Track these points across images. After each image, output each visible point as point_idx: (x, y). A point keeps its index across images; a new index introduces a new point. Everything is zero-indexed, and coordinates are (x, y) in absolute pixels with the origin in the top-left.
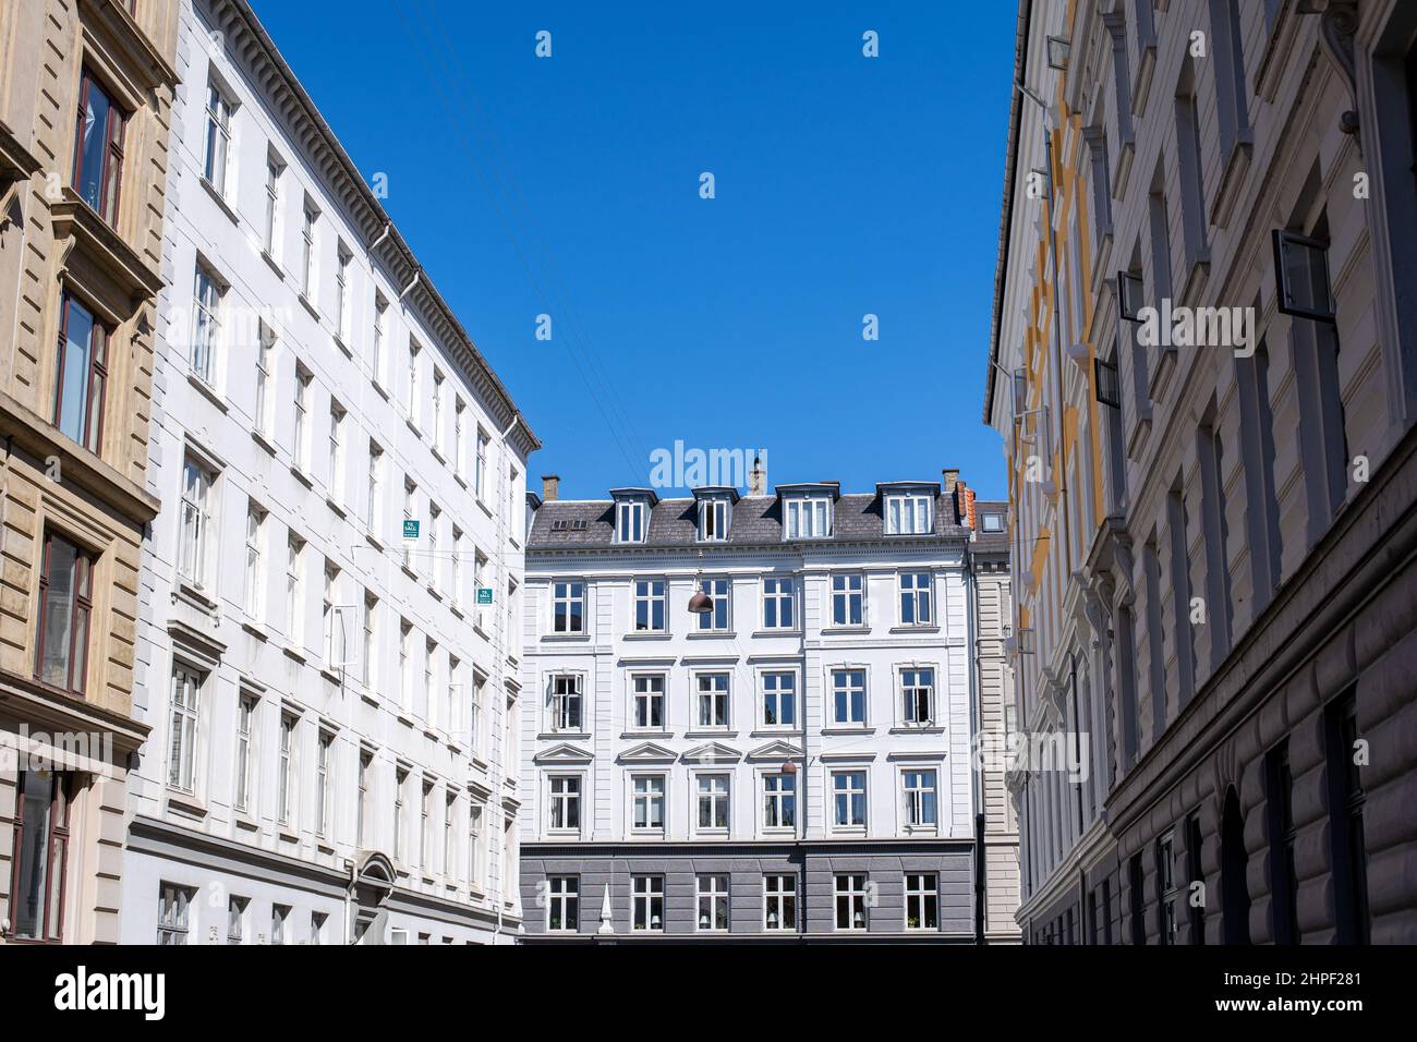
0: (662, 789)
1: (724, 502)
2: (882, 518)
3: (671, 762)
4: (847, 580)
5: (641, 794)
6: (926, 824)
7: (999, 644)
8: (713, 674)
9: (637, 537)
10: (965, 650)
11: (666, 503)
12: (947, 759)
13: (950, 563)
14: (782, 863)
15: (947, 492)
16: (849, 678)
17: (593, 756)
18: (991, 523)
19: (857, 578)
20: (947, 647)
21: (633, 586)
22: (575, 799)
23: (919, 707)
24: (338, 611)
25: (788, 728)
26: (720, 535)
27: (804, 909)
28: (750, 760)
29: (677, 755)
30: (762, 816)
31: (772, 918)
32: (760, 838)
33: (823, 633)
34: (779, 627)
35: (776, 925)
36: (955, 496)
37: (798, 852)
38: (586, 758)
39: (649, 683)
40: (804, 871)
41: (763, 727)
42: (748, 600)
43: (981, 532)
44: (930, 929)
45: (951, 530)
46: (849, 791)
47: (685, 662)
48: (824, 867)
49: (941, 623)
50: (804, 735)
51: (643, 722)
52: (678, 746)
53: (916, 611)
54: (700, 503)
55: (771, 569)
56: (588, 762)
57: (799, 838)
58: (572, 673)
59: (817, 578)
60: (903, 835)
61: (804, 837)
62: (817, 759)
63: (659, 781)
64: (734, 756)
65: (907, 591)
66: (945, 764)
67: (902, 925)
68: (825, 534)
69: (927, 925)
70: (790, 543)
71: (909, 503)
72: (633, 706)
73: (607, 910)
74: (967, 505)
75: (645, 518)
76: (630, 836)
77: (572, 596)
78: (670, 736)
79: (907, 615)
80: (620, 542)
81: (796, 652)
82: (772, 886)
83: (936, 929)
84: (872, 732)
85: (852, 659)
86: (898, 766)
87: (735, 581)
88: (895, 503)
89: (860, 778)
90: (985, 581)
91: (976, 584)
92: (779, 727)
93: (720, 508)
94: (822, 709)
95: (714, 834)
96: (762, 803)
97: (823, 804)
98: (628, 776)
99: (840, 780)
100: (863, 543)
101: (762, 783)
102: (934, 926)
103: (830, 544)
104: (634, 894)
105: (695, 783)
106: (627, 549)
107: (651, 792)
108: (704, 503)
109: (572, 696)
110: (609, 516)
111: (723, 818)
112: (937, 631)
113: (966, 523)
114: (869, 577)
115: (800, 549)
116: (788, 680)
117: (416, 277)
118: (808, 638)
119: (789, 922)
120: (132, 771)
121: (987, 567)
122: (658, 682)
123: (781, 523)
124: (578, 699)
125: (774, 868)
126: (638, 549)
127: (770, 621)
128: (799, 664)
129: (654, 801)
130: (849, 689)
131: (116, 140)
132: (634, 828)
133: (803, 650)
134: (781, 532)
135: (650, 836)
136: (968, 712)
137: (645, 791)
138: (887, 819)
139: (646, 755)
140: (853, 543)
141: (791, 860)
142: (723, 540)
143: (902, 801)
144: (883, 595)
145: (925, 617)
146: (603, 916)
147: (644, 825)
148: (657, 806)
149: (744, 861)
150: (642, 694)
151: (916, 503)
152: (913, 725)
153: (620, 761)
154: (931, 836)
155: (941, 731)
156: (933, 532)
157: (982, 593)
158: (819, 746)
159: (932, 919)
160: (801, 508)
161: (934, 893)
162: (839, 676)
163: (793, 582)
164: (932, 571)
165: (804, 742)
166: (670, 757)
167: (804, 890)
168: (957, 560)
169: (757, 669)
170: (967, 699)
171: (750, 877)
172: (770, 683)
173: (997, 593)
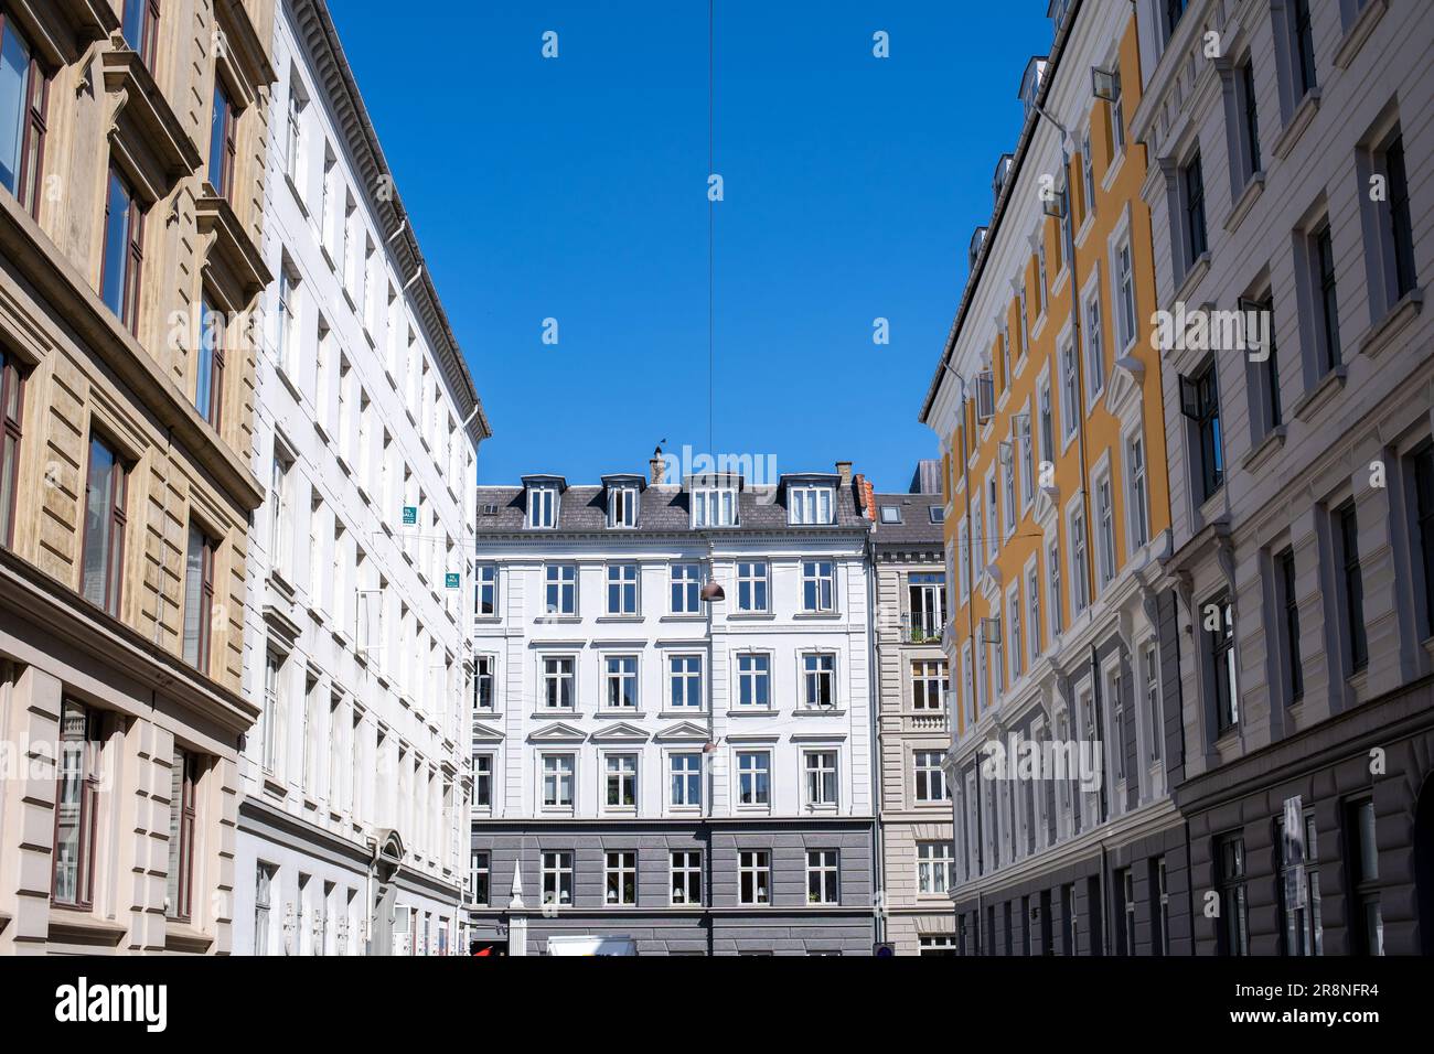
0: (572, 768)
1: (633, 490)
2: (786, 509)
3: (581, 741)
4: (752, 567)
5: (550, 772)
6: (827, 803)
7: (898, 631)
8: (621, 657)
9: (547, 522)
10: (865, 637)
11: (574, 490)
12: (847, 740)
13: (852, 553)
14: (688, 840)
15: (846, 483)
16: (753, 662)
17: (504, 735)
18: (890, 514)
19: (762, 566)
20: (848, 633)
21: (544, 570)
22: (485, 777)
23: (822, 691)
24: (364, 596)
25: (695, 709)
26: (629, 522)
27: (710, 884)
28: (657, 740)
29: (586, 735)
30: (669, 795)
31: (678, 893)
32: (667, 815)
33: (729, 618)
34: (685, 612)
35: (682, 899)
36: (855, 488)
37: (704, 829)
38: (497, 737)
39: (559, 664)
40: (709, 848)
41: (669, 708)
42: (656, 585)
43: (880, 524)
44: (831, 903)
45: (852, 521)
46: (753, 771)
47: (595, 645)
48: (729, 844)
49: (842, 609)
50: (710, 716)
51: (552, 703)
52: (588, 726)
53: (818, 598)
54: (610, 491)
55: (679, 556)
56: (499, 741)
57: (705, 816)
58: (482, 654)
59: (724, 565)
60: (804, 813)
61: (710, 815)
62: (723, 740)
63: (569, 760)
64: (643, 736)
65: (810, 578)
66: (845, 745)
67: (803, 900)
68: (730, 523)
69: (828, 900)
70: (698, 531)
71: (812, 495)
72: (543, 687)
73: (518, 886)
74: (866, 497)
75: (555, 504)
76: (540, 814)
77: (484, 579)
78: (579, 716)
79: (810, 602)
80: (531, 527)
81: (702, 636)
82: (678, 861)
83: (836, 903)
84: (776, 714)
85: (756, 644)
86: (801, 747)
87: (643, 567)
88: (799, 495)
89: (764, 758)
90: (884, 570)
91: (876, 574)
92: (686, 708)
93: (629, 496)
94: (728, 691)
95: (623, 812)
96: (669, 782)
97: (728, 783)
98: (538, 755)
99: (744, 759)
100: (768, 532)
101: (668, 763)
102: (834, 900)
103: (736, 532)
104: (544, 870)
105: (604, 762)
106: (539, 534)
107: (561, 771)
108: (613, 491)
109: (483, 676)
110: (520, 502)
111: (631, 795)
112: (839, 618)
113: (866, 514)
114: (773, 565)
115: (705, 536)
116: (694, 663)
117: (420, 270)
118: (714, 623)
119: (695, 896)
120: (241, 752)
121: (887, 557)
122: (568, 664)
123: (688, 511)
124: (489, 679)
125: (681, 845)
126: (549, 535)
127: (677, 606)
128: (706, 648)
129: (564, 779)
130: (753, 672)
131: (230, 135)
132: (544, 805)
133: (709, 635)
134: (688, 520)
135: (560, 814)
136: (867, 695)
137: (555, 769)
138: (790, 797)
139: (556, 735)
140: (758, 532)
141: (697, 837)
142: (632, 527)
143: (804, 781)
144: (788, 582)
145: (827, 604)
146: (514, 891)
147: (554, 802)
148: (566, 784)
149: (652, 838)
150: (552, 675)
151: (818, 494)
152: (815, 707)
153: (530, 741)
154: (832, 814)
155: (842, 714)
156: (835, 522)
157: (881, 582)
158: (725, 727)
159: (832, 894)
160: (707, 497)
161: (834, 868)
162: (744, 661)
163: (699, 568)
164: (834, 560)
165: (710, 723)
166: (580, 737)
167: (710, 865)
168: (857, 549)
169: (665, 653)
170: (866, 683)
171: (659, 853)
172: (677, 666)
173: (896, 582)
